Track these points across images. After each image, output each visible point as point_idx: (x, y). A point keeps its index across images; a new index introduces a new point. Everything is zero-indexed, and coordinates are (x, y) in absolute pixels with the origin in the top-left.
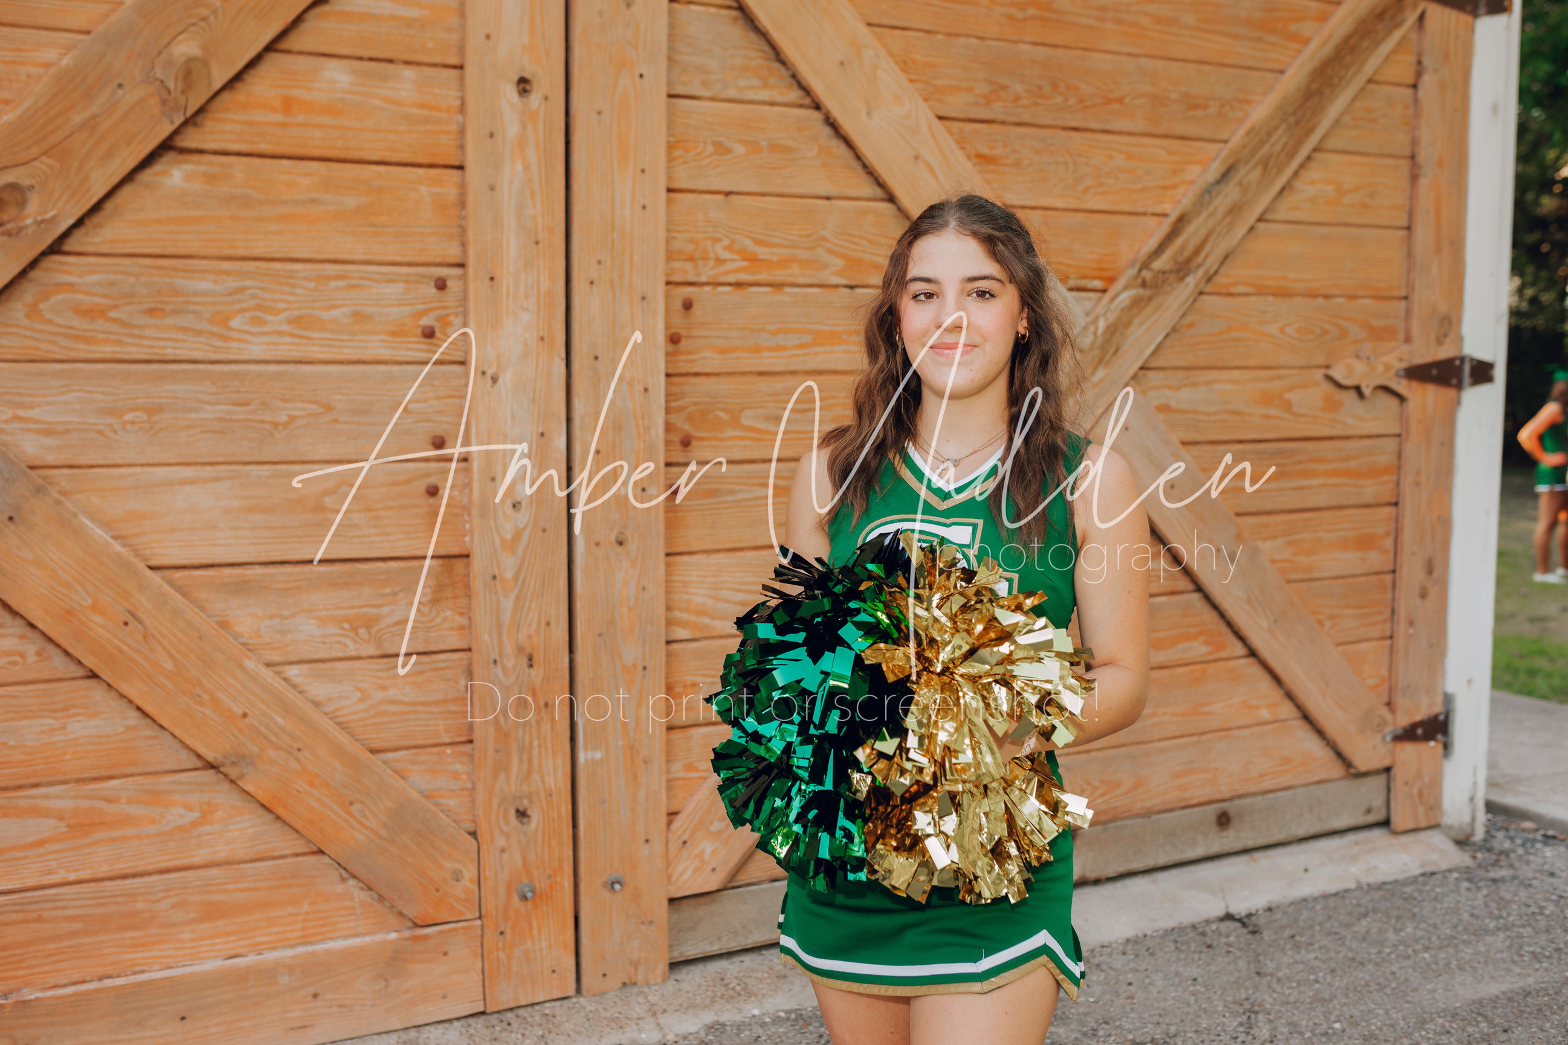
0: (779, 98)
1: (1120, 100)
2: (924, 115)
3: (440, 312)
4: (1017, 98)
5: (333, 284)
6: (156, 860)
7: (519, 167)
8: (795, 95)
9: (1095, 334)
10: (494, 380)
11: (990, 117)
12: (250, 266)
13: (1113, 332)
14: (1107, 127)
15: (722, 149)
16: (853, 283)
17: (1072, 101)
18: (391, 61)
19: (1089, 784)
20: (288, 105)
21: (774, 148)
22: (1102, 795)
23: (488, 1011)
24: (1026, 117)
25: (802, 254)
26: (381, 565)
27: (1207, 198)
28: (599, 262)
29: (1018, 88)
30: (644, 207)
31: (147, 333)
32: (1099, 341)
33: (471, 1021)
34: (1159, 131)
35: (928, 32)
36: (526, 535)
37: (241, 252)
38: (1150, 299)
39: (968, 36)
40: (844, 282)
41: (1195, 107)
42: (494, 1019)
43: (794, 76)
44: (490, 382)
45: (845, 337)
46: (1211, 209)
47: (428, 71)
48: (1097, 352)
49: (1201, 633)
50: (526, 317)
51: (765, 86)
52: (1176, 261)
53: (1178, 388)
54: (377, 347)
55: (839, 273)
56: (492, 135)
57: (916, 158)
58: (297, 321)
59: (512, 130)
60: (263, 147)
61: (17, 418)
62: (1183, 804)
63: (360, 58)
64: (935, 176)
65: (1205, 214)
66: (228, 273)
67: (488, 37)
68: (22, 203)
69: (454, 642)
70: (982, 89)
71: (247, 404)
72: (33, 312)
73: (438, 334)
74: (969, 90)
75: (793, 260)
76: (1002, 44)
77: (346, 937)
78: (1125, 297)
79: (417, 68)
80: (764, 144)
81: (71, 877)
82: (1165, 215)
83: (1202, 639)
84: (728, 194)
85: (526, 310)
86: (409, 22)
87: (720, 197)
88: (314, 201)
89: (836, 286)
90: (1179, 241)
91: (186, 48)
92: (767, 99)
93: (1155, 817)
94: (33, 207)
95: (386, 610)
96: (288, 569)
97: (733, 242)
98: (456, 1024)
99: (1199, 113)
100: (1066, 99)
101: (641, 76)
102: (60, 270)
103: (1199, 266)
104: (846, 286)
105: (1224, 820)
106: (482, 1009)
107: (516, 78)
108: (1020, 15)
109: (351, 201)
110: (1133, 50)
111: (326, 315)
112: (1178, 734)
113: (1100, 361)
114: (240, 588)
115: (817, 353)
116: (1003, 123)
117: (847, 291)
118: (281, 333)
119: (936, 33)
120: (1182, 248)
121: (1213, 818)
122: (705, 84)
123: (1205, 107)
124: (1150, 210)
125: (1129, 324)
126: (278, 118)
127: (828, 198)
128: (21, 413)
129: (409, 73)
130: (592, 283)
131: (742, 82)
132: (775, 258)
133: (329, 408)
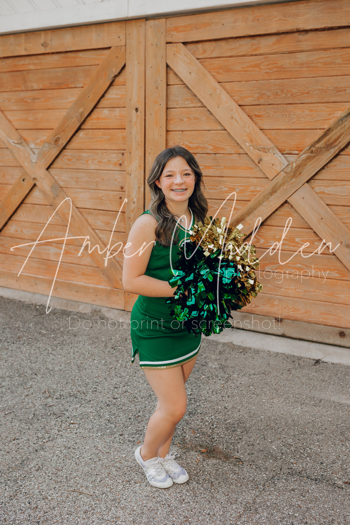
0: (196, 106)
1: (308, 93)
2: (235, 106)
3: (123, 160)
4: (269, 97)
5: (105, 154)
6: (76, 262)
7: (135, 128)
8: (200, 104)
9: (292, 168)
10: (130, 175)
11: (259, 103)
12: (91, 151)
13: (299, 167)
14: (302, 102)
15: (181, 120)
16: (215, 153)
17: (289, 95)
18: (115, 107)
19: (288, 307)
20: (98, 119)
21: (195, 118)
22: (293, 311)
23: (125, 310)
24: (272, 102)
25: (201, 145)
26: (111, 212)
27: (341, 122)
28: (151, 149)
29: (269, 94)
30: (161, 136)
31: (77, 164)
32: (293, 170)
33: (122, 311)
34: (323, 101)
35: (240, 81)
36: (135, 209)
37: (90, 148)
38: (314, 157)
39: (253, 81)
40: (213, 152)
41: (340, 91)
42: (126, 312)
43: (199, 99)
44: (129, 175)
45: (213, 167)
46: (343, 126)
47: (121, 109)
48: (292, 174)
49: (336, 270)
50: (137, 161)
51: (192, 103)
52: (326, 144)
53: (329, 187)
54: (111, 167)
55: (211, 150)
56: (130, 121)
57: (232, 118)
58: (99, 162)
59: (134, 120)
60: (94, 127)
61: (59, 179)
62: (324, 324)
63: (110, 108)
64: (238, 123)
65: (339, 128)
66: (88, 152)
67: (130, 100)
68: (59, 141)
69: (123, 230)
70: (257, 95)
71: (90, 178)
72: (62, 160)
73: (122, 165)
74: (252, 96)
75: (199, 147)
76: (264, 81)
77: (103, 286)
78: (304, 156)
79: (119, 108)
80: (192, 118)
81: (65, 261)
82: (324, 129)
83: (336, 271)
84: (182, 131)
85: (136, 160)
86: (118, 99)
87: (181, 132)
88: (102, 138)
89: (211, 154)
90: (328, 137)
91: (81, 110)
92: (193, 106)
93: (312, 324)
94: (60, 141)
95: (112, 222)
96: (97, 211)
97: (184, 143)
98: (119, 311)
99: (341, 93)
100: (287, 95)
101: (160, 105)
102: (65, 152)
103: (337, 146)
104: (214, 154)
105: (342, 334)
106: (123, 309)
107: (135, 108)
108: (271, 71)
109: (108, 137)
110: (314, 76)
111: (103, 160)
112: (324, 300)
113: (294, 176)
114: (89, 213)
115: (205, 171)
116: (264, 105)
117: (214, 155)
118: (96, 164)
119: (242, 81)
120: (329, 140)
121: (338, 332)
122: (177, 104)
123: (345, 90)
124: (318, 128)
125: (305, 165)
126: (96, 121)
127: (209, 131)
128: (61, 178)
129: (118, 109)
130: (149, 154)
131: (186, 103)
132: (194, 147)
133: (103, 179)
